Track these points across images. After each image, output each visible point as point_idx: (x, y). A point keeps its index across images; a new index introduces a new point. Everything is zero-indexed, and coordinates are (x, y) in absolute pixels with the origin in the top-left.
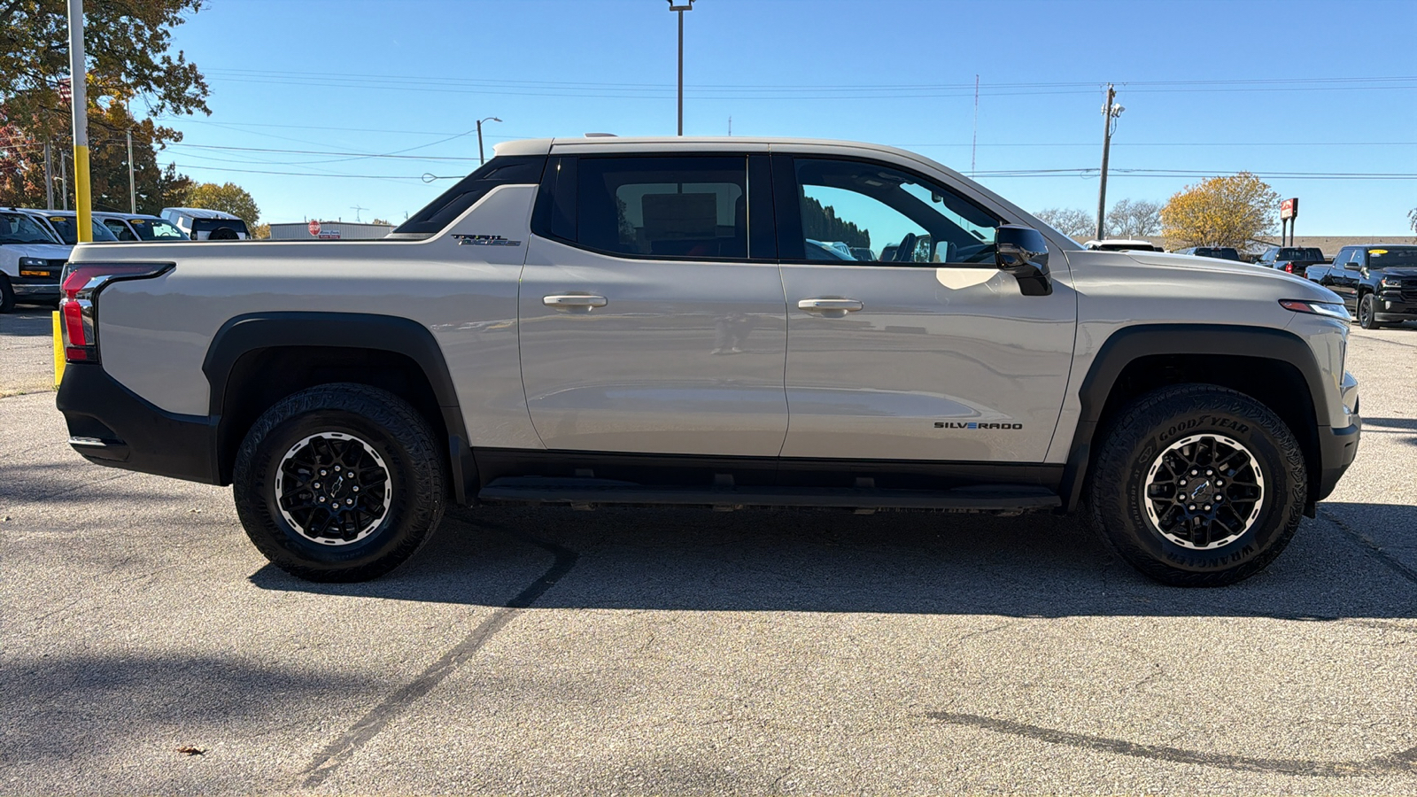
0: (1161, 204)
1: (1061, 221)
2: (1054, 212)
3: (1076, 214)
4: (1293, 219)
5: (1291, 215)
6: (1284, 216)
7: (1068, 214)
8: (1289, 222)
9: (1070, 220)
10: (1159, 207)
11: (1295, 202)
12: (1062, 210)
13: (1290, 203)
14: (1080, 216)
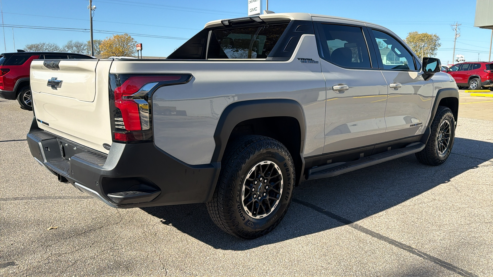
0: (84, 43)
1: (47, 47)
2: (44, 44)
3: (53, 45)
4: (141, 50)
5: (140, 49)
6: (138, 49)
7: (50, 45)
8: (140, 51)
9: (51, 47)
10: (84, 44)
11: (141, 44)
12: (47, 43)
13: (140, 45)
14: (55, 46)
